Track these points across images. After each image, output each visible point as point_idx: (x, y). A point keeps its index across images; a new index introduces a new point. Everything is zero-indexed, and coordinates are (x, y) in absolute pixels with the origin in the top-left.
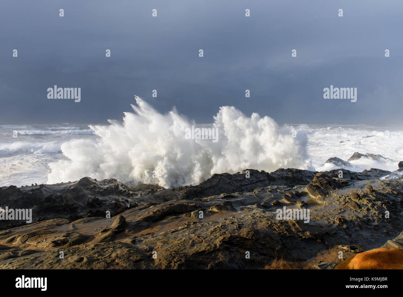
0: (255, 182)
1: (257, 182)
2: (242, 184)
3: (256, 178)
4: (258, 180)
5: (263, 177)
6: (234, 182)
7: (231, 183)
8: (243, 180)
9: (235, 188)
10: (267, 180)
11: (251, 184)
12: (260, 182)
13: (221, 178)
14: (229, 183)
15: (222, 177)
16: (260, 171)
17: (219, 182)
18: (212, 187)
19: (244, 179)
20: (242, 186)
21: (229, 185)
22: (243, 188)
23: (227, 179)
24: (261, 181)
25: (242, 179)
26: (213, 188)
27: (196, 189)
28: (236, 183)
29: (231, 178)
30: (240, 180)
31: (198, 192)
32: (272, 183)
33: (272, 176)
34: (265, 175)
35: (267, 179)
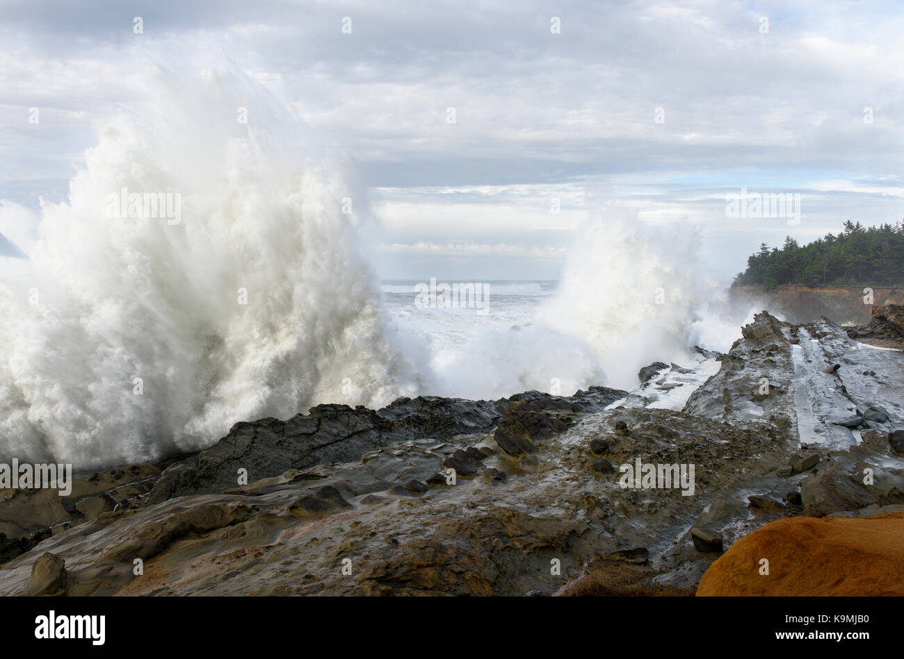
0: (346, 437)
1: (350, 436)
2: (314, 443)
3: (347, 425)
4: (351, 432)
5: (362, 422)
6: (291, 440)
7: (286, 444)
8: (314, 433)
9: (296, 457)
10: (372, 429)
11: (337, 441)
12: (356, 436)
13: (257, 432)
14: (280, 443)
15: (259, 430)
16: (354, 408)
17: (253, 442)
18: (237, 459)
19: (317, 431)
20: (314, 449)
21: (280, 450)
22: (317, 454)
23: (274, 436)
24: (358, 433)
25: (310, 432)
26: (238, 462)
27: (192, 468)
28: (298, 442)
29: (283, 430)
30: (308, 435)
31: (198, 474)
32: (384, 436)
33: (384, 418)
34: (366, 417)
35: (371, 426)
